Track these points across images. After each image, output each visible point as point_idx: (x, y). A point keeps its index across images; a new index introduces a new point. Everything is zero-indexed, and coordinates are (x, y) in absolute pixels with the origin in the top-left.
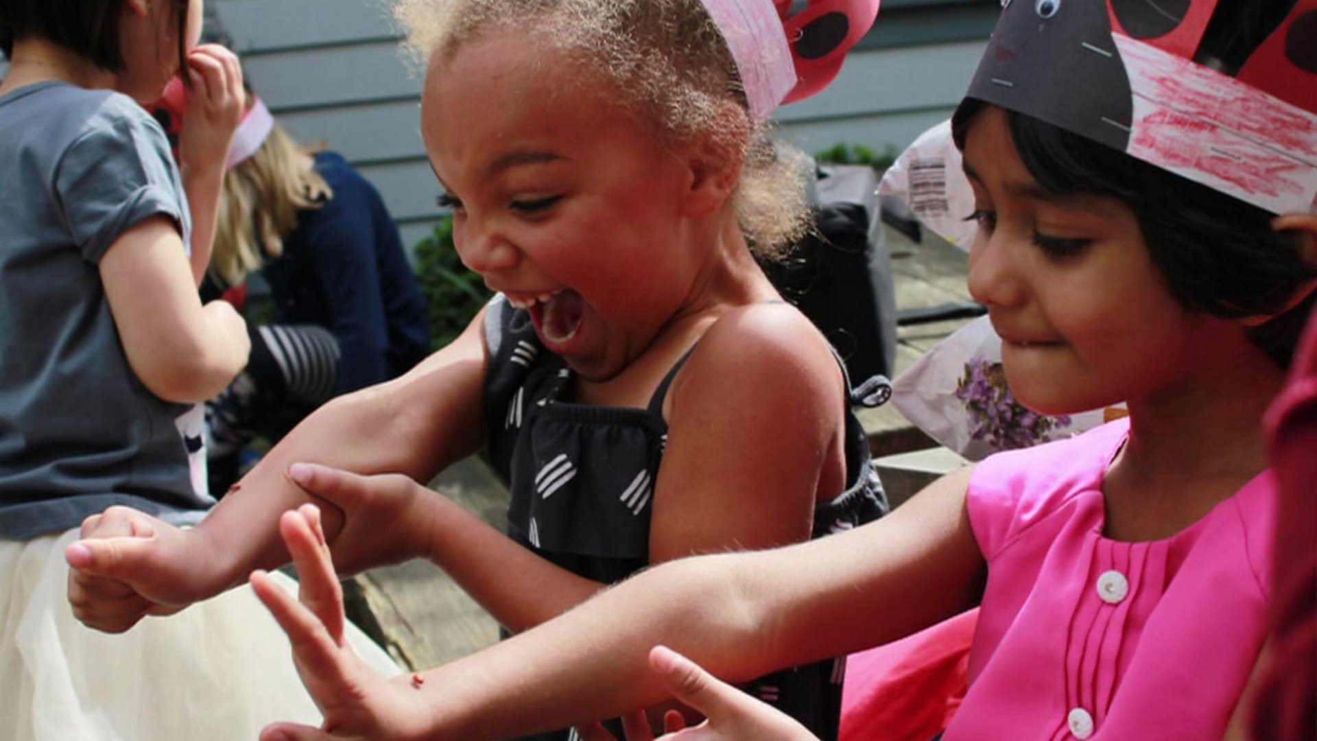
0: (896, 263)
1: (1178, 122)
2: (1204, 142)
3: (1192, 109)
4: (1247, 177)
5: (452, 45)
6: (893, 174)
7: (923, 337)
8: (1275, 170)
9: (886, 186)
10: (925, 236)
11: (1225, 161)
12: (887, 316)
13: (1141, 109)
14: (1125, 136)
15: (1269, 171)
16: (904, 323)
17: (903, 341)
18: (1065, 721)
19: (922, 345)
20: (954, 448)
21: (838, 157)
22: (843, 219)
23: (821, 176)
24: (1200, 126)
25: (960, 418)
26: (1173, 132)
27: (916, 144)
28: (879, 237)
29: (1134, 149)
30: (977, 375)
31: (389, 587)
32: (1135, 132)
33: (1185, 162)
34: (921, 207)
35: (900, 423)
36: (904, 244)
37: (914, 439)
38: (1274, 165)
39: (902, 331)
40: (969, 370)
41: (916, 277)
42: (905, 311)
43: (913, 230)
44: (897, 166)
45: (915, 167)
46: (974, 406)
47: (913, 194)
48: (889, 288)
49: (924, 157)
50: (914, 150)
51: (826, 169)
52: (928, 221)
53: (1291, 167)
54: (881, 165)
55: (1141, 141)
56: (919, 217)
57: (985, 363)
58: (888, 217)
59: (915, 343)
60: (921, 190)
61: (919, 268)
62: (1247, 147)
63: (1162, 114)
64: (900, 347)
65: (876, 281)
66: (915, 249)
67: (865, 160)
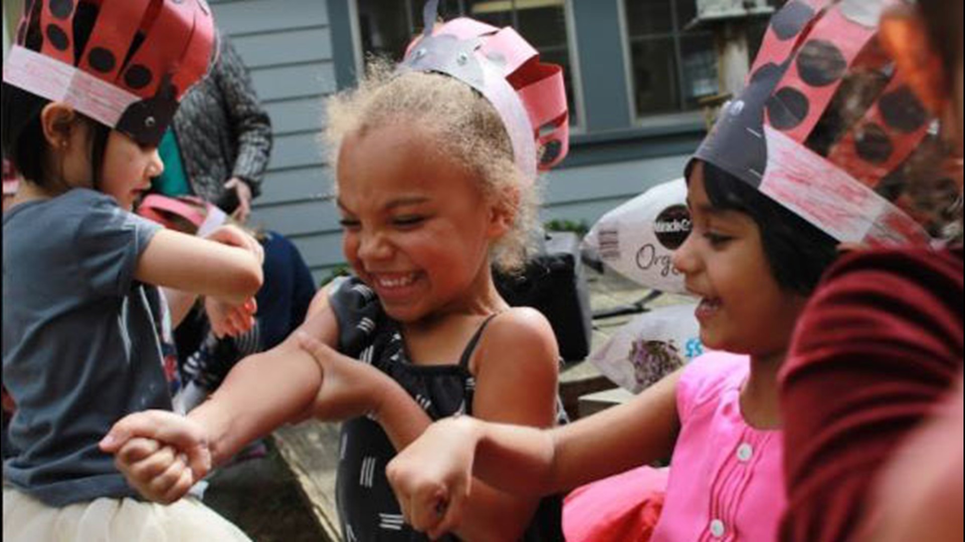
0: (590, 285)
1: (790, 178)
2: (803, 192)
3: (797, 170)
4: (824, 216)
5: (364, 130)
6: (590, 238)
7: (608, 326)
8: (843, 216)
9: (586, 244)
10: (606, 270)
11: (813, 204)
12: (587, 314)
13: (771, 167)
14: (759, 181)
15: (839, 215)
16: (596, 317)
17: (595, 328)
18: (708, 528)
19: (607, 330)
20: (628, 389)
21: (555, 227)
22: (560, 262)
23: (548, 238)
24: (801, 181)
25: (629, 372)
26: (786, 182)
27: (602, 220)
28: (581, 272)
29: (764, 189)
30: (639, 347)
31: (313, 475)
32: (766, 179)
33: (791, 201)
34: (605, 256)
35: (594, 374)
36: (594, 274)
37: (604, 384)
38: (841, 213)
39: (595, 323)
40: (634, 345)
41: (601, 292)
42: (597, 311)
43: (599, 267)
44: (591, 233)
45: (602, 233)
46: (637, 365)
47: (601, 248)
48: (587, 300)
49: (607, 228)
50: (602, 224)
51: (550, 235)
52: (610, 263)
53: (851, 216)
54: (582, 231)
55: (768, 185)
56: (604, 260)
57: (643, 341)
58: (586, 260)
59: (603, 329)
60: (605, 246)
61: (603, 287)
62: (828, 200)
63: (782, 171)
64: (594, 332)
65: (581, 296)
66: (600, 277)
67: (570, 228)
